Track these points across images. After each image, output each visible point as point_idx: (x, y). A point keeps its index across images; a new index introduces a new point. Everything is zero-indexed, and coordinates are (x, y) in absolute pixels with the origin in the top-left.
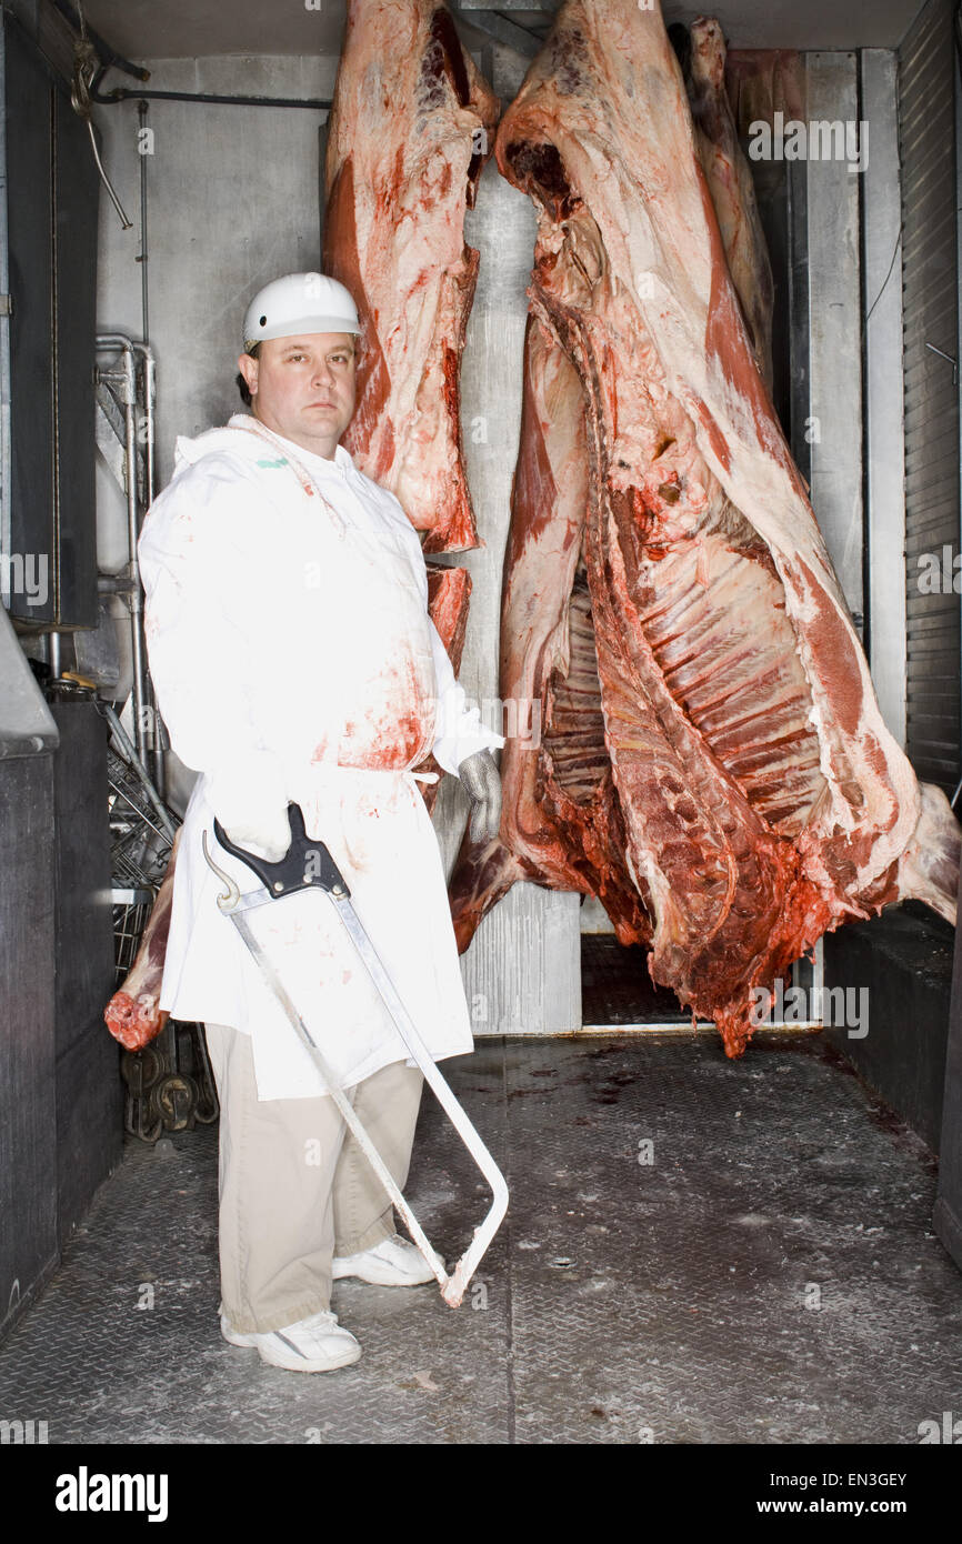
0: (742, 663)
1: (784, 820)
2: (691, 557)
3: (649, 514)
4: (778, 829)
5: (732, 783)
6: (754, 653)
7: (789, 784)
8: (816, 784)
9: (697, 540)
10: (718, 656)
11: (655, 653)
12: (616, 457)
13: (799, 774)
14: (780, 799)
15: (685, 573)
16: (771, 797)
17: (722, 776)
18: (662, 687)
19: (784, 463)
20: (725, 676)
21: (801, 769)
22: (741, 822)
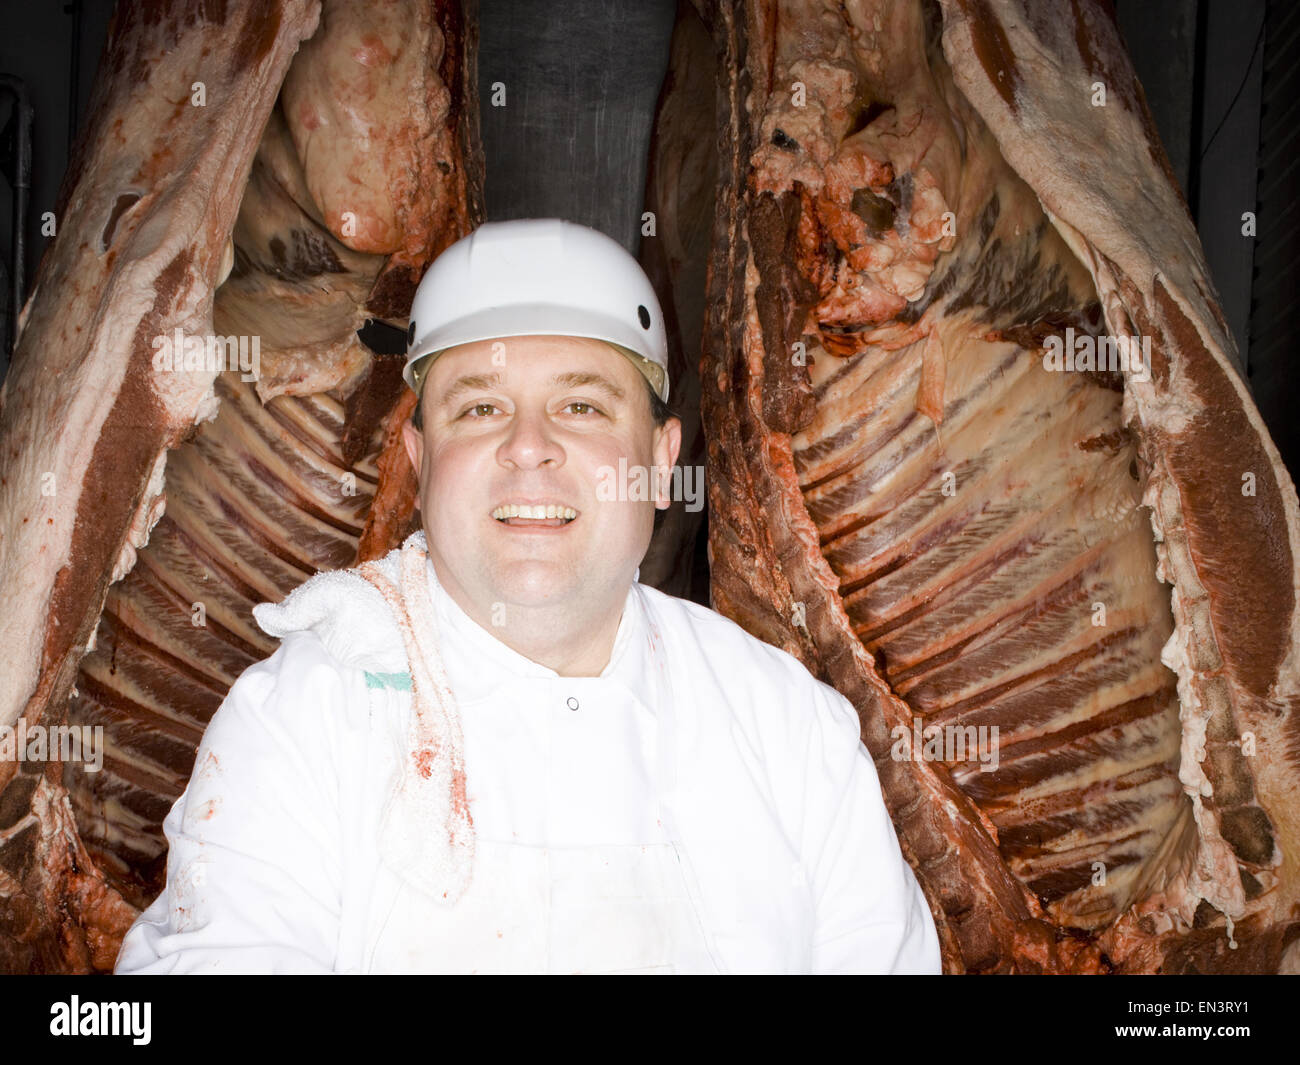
0: (1003, 570)
1: (1075, 895)
2: (911, 364)
3: (833, 252)
4: (1061, 913)
5: (966, 811)
6: (1030, 549)
7: (1092, 819)
8: (1156, 817)
9: (923, 325)
10: (954, 559)
11: (825, 550)
12: (768, 127)
13: (1114, 797)
14: (1067, 849)
15: (896, 391)
16: (1048, 846)
17: (949, 796)
18: (835, 609)
19: (1133, 101)
20: (964, 599)
21: (1121, 787)
22: (984, 892)
